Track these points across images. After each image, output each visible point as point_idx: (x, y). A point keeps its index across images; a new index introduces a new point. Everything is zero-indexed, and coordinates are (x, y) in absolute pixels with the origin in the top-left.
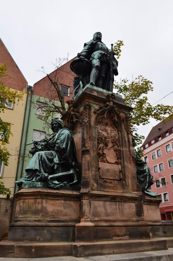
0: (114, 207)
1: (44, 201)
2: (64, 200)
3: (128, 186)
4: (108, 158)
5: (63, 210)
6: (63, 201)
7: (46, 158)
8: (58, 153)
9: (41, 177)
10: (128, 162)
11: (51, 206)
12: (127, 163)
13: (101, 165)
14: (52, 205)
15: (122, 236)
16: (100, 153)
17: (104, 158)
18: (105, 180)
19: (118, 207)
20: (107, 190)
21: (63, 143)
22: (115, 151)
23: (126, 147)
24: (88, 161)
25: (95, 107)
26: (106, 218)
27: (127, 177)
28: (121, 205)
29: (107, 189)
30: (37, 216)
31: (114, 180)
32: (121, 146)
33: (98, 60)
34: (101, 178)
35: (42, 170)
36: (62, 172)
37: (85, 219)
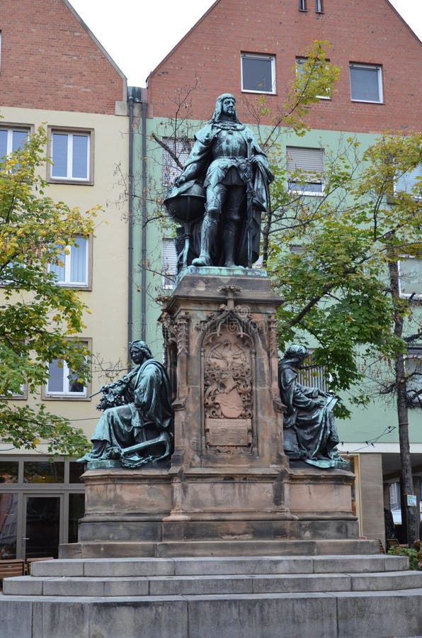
0: (231, 491)
1: (118, 487)
2: (149, 484)
3: (263, 455)
4: (225, 410)
5: (148, 498)
6: (147, 486)
7: (119, 420)
8: (139, 409)
9: (111, 453)
10: (266, 413)
11: (129, 494)
12: (263, 413)
13: (211, 424)
14: (131, 492)
15: (239, 535)
16: (207, 404)
17: (216, 411)
18: (218, 448)
19: (237, 491)
20: (220, 465)
21: (143, 393)
22: (240, 394)
23: (263, 384)
24: (182, 422)
25: (199, 315)
26: (214, 509)
27: (260, 439)
28: (244, 488)
29: (220, 463)
30: (109, 508)
31: (236, 446)
32: (254, 383)
33: (217, 188)
34: (211, 446)
35: (115, 441)
36: (147, 440)
37: (177, 510)
